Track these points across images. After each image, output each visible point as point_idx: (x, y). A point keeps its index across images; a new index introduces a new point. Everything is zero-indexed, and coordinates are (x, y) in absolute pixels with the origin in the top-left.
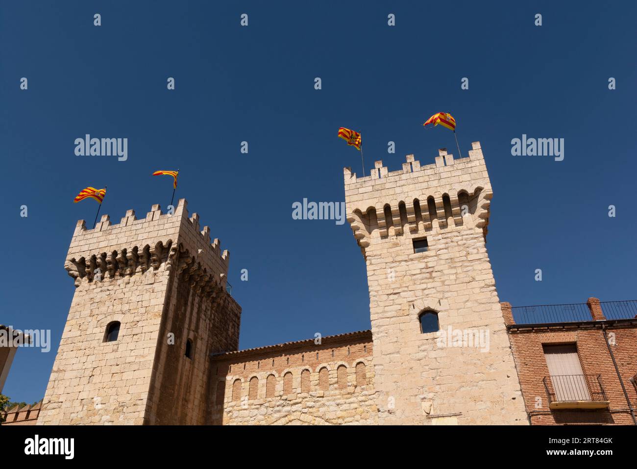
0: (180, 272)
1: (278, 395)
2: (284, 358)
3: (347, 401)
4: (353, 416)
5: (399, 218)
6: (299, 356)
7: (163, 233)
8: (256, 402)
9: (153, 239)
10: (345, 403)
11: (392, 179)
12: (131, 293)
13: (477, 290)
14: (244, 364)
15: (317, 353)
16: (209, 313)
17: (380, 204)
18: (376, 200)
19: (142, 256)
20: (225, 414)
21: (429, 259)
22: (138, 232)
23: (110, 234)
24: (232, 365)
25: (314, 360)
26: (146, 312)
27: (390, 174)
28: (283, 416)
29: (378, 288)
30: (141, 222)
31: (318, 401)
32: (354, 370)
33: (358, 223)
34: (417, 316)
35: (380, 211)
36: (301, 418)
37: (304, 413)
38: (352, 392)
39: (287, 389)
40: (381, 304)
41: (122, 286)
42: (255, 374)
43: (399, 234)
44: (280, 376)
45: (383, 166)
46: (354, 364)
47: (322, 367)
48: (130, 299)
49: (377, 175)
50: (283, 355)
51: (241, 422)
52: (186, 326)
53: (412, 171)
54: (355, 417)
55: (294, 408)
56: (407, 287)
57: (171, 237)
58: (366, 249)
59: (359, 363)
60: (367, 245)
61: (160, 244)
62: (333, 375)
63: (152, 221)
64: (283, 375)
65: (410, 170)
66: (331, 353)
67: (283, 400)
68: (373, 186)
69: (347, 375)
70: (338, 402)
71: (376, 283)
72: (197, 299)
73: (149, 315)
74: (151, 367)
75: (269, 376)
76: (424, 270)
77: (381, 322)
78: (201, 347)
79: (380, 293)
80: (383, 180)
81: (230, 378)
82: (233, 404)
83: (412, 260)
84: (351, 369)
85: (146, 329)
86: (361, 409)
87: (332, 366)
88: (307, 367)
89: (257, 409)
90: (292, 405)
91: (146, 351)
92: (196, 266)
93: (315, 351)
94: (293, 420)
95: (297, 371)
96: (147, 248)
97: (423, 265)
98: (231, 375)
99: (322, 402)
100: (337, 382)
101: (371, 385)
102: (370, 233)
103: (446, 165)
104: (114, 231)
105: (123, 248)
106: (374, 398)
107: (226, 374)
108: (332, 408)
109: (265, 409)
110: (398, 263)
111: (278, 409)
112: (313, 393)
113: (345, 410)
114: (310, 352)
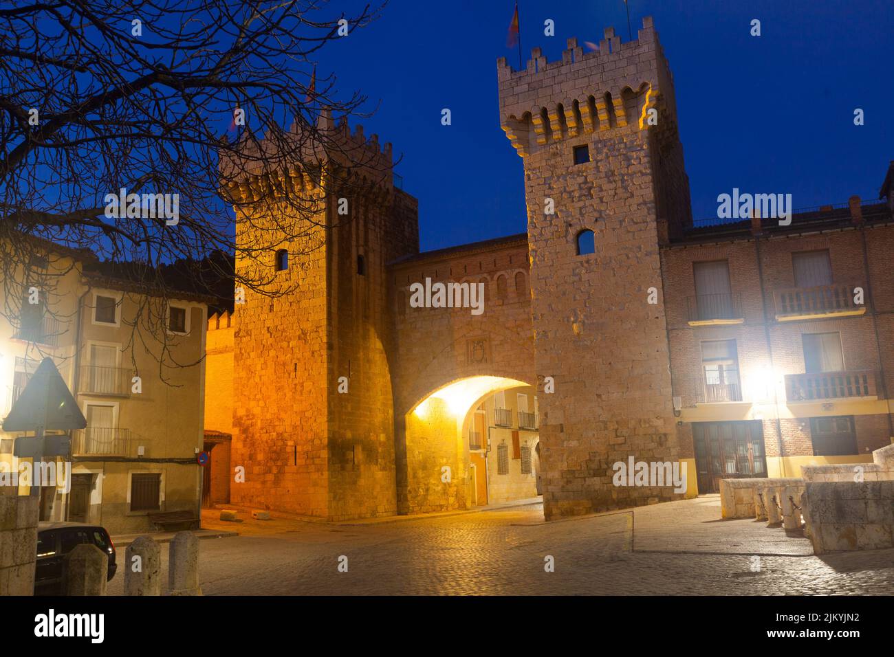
3: (526, 310)
6: (477, 263)
11: (550, 73)
12: (291, 219)
13: (635, 208)
14: (421, 273)
17: (536, 107)
18: (532, 103)
21: (589, 172)
27: (549, 66)
31: (497, 310)
33: (513, 132)
34: (573, 237)
35: (536, 118)
36: (482, 328)
43: (559, 141)
45: (541, 56)
48: (291, 225)
49: (534, 68)
53: (573, 62)
62: (512, 283)
65: (570, 60)
68: (529, 84)
70: (517, 310)
72: (361, 210)
74: (325, 295)
76: (583, 186)
78: (374, 260)
80: (540, 76)
83: (571, 173)
85: (312, 257)
87: (510, 274)
91: (318, 279)
97: (582, 180)
100: (515, 291)
103: (611, 52)
107: (405, 284)
111: (459, 318)
112: (493, 302)
113: (524, 319)
114: (488, 259)
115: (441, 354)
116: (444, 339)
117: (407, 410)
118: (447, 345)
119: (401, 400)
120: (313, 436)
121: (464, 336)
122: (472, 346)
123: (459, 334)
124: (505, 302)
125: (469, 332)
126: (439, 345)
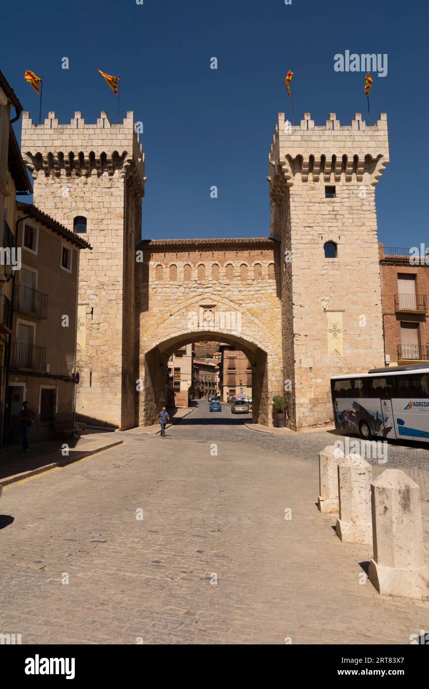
1: (194, 280)
2: (197, 253)
3: (247, 289)
4: (251, 300)
5: (319, 168)
6: (210, 253)
7: (118, 143)
8: (176, 283)
9: (108, 147)
10: (245, 290)
11: (317, 133)
12: (91, 193)
13: (365, 233)
14: (163, 254)
15: (225, 253)
18: (304, 150)
19: (98, 162)
20: (150, 289)
21: (336, 205)
22: (92, 137)
23: (62, 133)
24: (153, 254)
25: (221, 257)
26: (108, 212)
27: (316, 128)
28: (197, 295)
29: (298, 221)
30: (92, 127)
31: (225, 287)
32: (253, 269)
33: (287, 167)
34: (323, 245)
35: (306, 160)
36: (212, 298)
37: (214, 294)
38: (251, 283)
39: (201, 276)
40: (300, 233)
41: (81, 185)
42: (174, 263)
43: (316, 180)
44: (195, 267)
45: (311, 119)
46: (253, 264)
47: (228, 263)
48: (91, 198)
50: (197, 251)
51: (164, 296)
52: (129, 223)
53: (333, 129)
55: (206, 290)
56: (319, 223)
57: (125, 149)
58: (291, 188)
59: (256, 264)
60: (292, 185)
61: (115, 154)
62: (237, 270)
63: (104, 128)
64: (197, 265)
65: (332, 128)
66: (236, 254)
67: (198, 284)
68: (302, 136)
69: (247, 271)
70: (240, 289)
71: (296, 217)
73: (112, 216)
75: (186, 265)
76: (331, 212)
77: (299, 246)
79: (299, 225)
80: (310, 133)
81: (152, 264)
82: (157, 282)
83: (323, 203)
84: (251, 267)
85: (111, 227)
86: (257, 296)
87: (237, 264)
88: (217, 262)
89: (177, 288)
90: (205, 288)
91: (115, 245)
93: (222, 251)
94: (205, 298)
95: (209, 264)
96: (104, 155)
97: (331, 209)
98: (153, 261)
99: (228, 288)
100: (239, 276)
101: (264, 280)
102: (294, 175)
103: (359, 129)
104: (66, 131)
105: (79, 151)
106: (267, 289)
107: (149, 260)
108: (235, 293)
109: (184, 289)
110: (313, 204)
111: (194, 289)
112: (221, 282)
113: (245, 295)
114: (219, 251)
115: (177, 314)
116: (181, 303)
117: (146, 351)
118: (183, 307)
119: (141, 343)
120: (108, 365)
121: (197, 302)
122: (202, 310)
123: (193, 301)
124: (232, 282)
125: (201, 300)
126: (176, 306)
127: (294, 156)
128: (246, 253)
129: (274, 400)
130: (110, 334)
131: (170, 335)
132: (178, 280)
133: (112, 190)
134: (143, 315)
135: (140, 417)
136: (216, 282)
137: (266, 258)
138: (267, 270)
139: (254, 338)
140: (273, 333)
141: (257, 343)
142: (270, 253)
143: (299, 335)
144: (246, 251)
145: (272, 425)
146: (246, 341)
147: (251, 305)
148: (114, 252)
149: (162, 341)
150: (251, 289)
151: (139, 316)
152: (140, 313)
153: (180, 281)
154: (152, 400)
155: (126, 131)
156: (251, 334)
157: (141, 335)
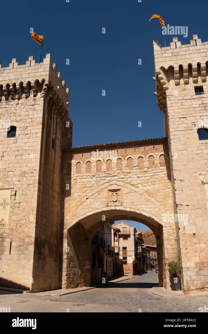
0: (48, 99)
1: (103, 171)
3: (144, 175)
4: (147, 183)
5: (188, 74)
7: (39, 74)
8: (91, 174)
9: (32, 77)
10: (143, 176)
11: (184, 49)
12: (20, 110)
14: (82, 154)
15: (126, 150)
16: (60, 125)
17: (176, 64)
18: (174, 62)
19: (26, 88)
20: (72, 180)
22: (22, 73)
23: (3, 73)
24: (75, 155)
25: (124, 153)
26: (32, 121)
27: (183, 46)
28: (106, 182)
29: (174, 114)
30: (23, 67)
31: (127, 175)
32: (148, 159)
33: (162, 75)
35: (177, 69)
36: (117, 184)
37: (118, 181)
38: (147, 171)
39: (109, 168)
40: (176, 123)
41: (14, 105)
42: (89, 160)
43: (187, 83)
44: (104, 161)
46: (148, 156)
47: (129, 157)
48: (20, 113)
49: (175, 46)
50: (106, 150)
51: (82, 185)
52: (52, 131)
54: (148, 183)
55: (113, 178)
56: (191, 114)
57: (44, 77)
58: (167, 91)
59: (150, 156)
60: (167, 89)
61: (37, 81)
62: (136, 162)
63: (30, 66)
66: (134, 150)
67: (106, 174)
68: (172, 53)
69: (143, 162)
70: (138, 176)
71: (173, 111)
72: (55, 116)
73: (34, 124)
74: (39, 152)
75: (97, 161)
77: (176, 133)
78: (58, 143)
79: (175, 117)
80: (178, 50)
81: (74, 162)
82: (77, 175)
84: (146, 158)
85: (33, 131)
86: (151, 180)
87: (135, 157)
88: (120, 157)
89: (91, 178)
90: (112, 177)
91: (35, 144)
92: (56, 97)
93: (124, 149)
94: (112, 184)
96: (29, 83)
98: (75, 160)
99: (129, 176)
100: (137, 166)
101: (157, 168)
102: (169, 82)
104: (6, 71)
105: (13, 83)
106: (159, 174)
107: (72, 159)
108: (135, 179)
109: (96, 178)
110: (185, 101)
111: (103, 178)
112: (124, 171)
113: (143, 180)
114: (122, 149)
115: (91, 197)
116: (94, 189)
117: (68, 227)
118: (95, 192)
119: (65, 221)
120: (25, 236)
121: (106, 188)
122: (110, 193)
123: (103, 187)
124: (132, 171)
125: (109, 186)
126: (91, 192)
127: (166, 67)
128: (142, 149)
129: (169, 266)
130: (27, 211)
131: (86, 214)
132: (92, 172)
133: (35, 106)
134: (67, 199)
135: (63, 281)
136: (119, 171)
137: (157, 151)
138: (159, 160)
139: (151, 213)
140: (166, 208)
141: (153, 217)
142: (161, 147)
143: (182, 205)
144: (142, 147)
145: (170, 289)
146: (145, 216)
147: (148, 187)
148: (34, 148)
149: (80, 219)
150: (147, 175)
151: (64, 200)
152: (65, 198)
153: (94, 172)
154: (75, 267)
155: (45, 66)
156: (149, 211)
157: (65, 215)
